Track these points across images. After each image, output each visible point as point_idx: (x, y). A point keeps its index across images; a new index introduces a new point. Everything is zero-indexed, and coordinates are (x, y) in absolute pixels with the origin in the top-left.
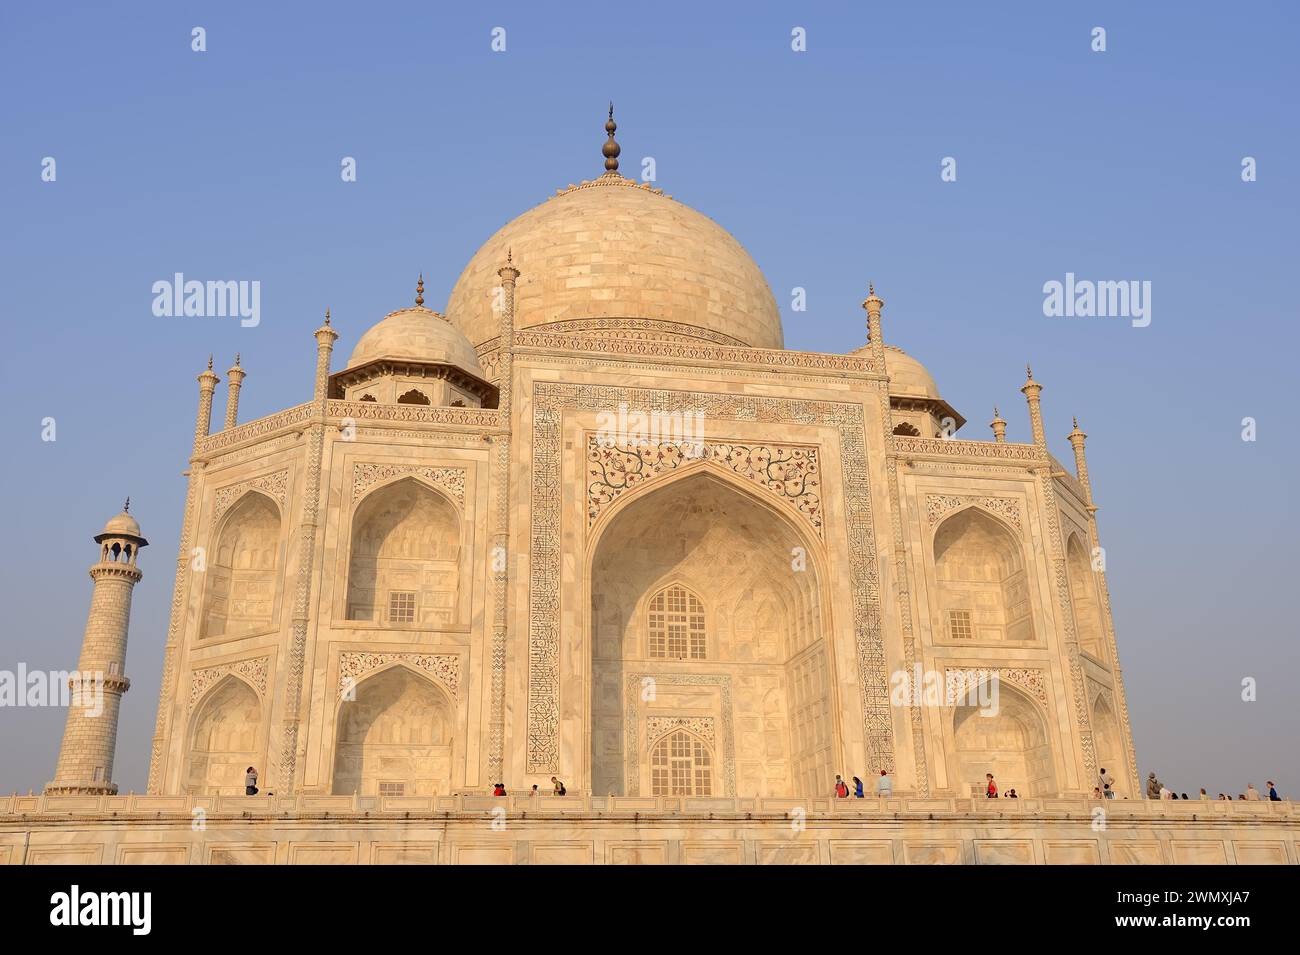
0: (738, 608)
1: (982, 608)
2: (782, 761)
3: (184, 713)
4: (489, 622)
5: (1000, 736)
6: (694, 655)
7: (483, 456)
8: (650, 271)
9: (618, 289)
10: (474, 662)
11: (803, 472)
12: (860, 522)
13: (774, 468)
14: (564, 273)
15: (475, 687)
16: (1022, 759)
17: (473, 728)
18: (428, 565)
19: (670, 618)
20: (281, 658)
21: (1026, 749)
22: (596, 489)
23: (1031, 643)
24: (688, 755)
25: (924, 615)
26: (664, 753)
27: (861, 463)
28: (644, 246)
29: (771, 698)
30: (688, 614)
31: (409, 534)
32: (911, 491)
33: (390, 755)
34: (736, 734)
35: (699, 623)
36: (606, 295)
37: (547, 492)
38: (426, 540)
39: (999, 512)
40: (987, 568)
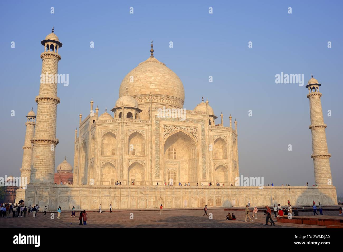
0: (182, 150)
1: (219, 153)
2: (187, 175)
3: (99, 167)
4: (149, 155)
5: (220, 173)
6: (174, 158)
7: (147, 128)
8: (165, 86)
9: (159, 89)
10: (147, 161)
11: (195, 131)
12: (203, 140)
13: (191, 131)
14: (149, 85)
15: (147, 165)
16: (223, 176)
17: (147, 172)
18: (137, 145)
19: (171, 152)
20: (118, 160)
21: (224, 175)
22: (165, 134)
23: (227, 159)
24: (173, 174)
25: (212, 155)
26: (170, 174)
27: (204, 130)
28: (164, 81)
29: (186, 165)
30: (174, 152)
31: (134, 139)
32: (211, 135)
33: (132, 174)
34: (180, 171)
35: (175, 153)
36: (157, 90)
37: (157, 135)
38: (137, 140)
39: (224, 138)
40: (221, 146)
